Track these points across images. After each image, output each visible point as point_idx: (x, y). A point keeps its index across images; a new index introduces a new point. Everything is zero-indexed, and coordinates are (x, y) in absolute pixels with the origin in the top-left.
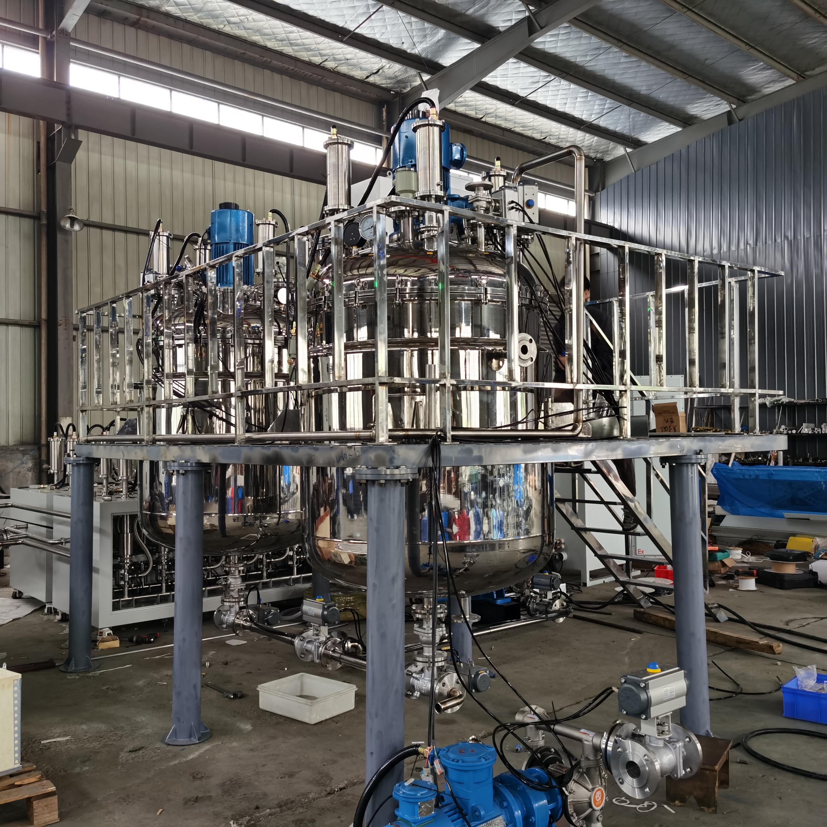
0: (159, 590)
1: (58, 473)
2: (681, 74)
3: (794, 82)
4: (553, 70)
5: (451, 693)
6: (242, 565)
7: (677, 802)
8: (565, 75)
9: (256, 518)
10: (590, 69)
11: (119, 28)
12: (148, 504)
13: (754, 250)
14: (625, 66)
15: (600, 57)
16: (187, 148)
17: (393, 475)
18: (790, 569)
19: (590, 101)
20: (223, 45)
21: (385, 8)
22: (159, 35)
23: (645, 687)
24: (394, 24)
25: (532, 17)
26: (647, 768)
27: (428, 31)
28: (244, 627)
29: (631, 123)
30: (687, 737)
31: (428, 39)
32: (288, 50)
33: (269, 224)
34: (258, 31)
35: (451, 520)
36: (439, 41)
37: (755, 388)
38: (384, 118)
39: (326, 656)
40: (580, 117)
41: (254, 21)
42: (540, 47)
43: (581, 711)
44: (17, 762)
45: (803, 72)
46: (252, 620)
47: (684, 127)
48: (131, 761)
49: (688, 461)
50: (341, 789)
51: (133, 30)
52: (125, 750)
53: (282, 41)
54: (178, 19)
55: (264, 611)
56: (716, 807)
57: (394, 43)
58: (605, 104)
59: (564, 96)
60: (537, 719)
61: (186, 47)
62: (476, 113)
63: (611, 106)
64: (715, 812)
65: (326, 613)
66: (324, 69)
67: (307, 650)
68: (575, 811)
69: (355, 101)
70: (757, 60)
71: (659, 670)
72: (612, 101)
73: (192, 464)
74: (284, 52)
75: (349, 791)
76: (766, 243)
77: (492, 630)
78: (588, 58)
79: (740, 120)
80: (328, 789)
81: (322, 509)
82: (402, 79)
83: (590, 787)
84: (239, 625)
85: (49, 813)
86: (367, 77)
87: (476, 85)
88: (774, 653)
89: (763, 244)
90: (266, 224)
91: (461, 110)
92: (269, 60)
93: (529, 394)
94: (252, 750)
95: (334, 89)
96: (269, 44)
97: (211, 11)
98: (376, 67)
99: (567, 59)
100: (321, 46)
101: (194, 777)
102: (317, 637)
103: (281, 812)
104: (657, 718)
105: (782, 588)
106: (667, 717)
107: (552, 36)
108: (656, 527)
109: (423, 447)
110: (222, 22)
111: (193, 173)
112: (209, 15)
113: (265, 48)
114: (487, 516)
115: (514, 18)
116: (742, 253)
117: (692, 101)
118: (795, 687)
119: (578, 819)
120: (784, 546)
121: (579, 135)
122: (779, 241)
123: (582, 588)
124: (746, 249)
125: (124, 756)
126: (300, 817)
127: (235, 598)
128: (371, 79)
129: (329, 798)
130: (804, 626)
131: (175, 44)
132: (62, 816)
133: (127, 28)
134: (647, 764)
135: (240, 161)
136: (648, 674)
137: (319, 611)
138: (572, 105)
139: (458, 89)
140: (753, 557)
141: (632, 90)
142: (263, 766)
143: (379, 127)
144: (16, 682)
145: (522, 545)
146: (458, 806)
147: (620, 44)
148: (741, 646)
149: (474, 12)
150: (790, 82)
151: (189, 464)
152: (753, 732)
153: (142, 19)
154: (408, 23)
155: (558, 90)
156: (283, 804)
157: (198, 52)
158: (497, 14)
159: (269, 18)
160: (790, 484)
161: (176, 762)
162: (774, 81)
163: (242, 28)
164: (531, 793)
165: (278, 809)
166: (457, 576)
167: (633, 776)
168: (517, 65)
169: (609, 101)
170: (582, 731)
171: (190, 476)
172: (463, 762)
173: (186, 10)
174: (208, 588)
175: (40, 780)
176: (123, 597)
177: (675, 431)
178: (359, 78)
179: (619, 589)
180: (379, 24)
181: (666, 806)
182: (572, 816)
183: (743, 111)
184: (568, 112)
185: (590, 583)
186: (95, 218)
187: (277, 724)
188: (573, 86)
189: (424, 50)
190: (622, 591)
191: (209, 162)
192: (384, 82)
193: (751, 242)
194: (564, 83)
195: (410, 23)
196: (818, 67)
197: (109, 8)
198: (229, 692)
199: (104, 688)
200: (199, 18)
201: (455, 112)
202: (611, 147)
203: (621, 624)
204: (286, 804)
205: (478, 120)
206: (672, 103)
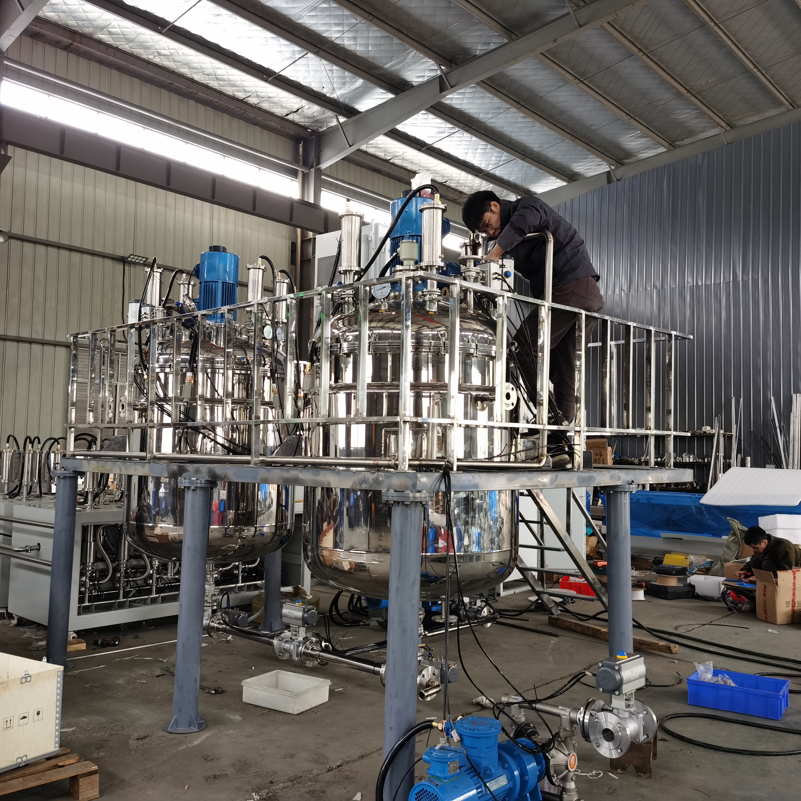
0: (117, 596)
1: (8, 483)
2: (569, 136)
3: (665, 150)
4: (458, 123)
5: (430, 683)
6: (216, 572)
7: (619, 770)
8: (468, 128)
9: (236, 531)
10: (490, 125)
11: (50, 50)
12: (135, 514)
13: (627, 295)
14: (521, 125)
15: (500, 116)
16: (114, 169)
17: (414, 497)
18: (672, 582)
19: (489, 153)
20: (151, 74)
21: (310, 55)
22: (89, 60)
23: (619, 669)
24: (316, 70)
25: (443, 76)
26: (620, 734)
27: (347, 79)
28: (218, 629)
29: (523, 175)
30: (645, 710)
31: (347, 87)
32: (214, 84)
33: (259, 269)
34: (187, 65)
35: (437, 536)
36: (357, 89)
37: (671, 430)
38: (301, 153)
39: (305, 654)
40: (479, 166)
41: (184, 55)
42: (447, 102)
43: (558, 692)
44: (57, 745)
45: (673, 142)
46: (225, 623)
47: (569, 182)
48: (141, 747)
49: (622, 490)
50: (338, 767)
51: (64, 53)
52: (132, 738)
53: (209, 75)
54: (109, 46)
55: (234, 615)
56: (650, 773)
57: (315, 86)
58: (501, 157)
59: (466, 147)
60: (520, 699)
61: (115, 73)
62: (385, 155)
63: (507, 158)
64: (650, 777)
65: (306, 615)
66: (246, 103)
67: (284, 649)
68: (555, 772)
69: (273, 135)
70: (635, 129)
71: (626, 657)
72: (508, 155)
73: (201, 481)
74: (210, 85)
75: (345, 767)
76: (638, 290)
77: (434, 633)
78: (490, 116)
79: (618, 180)
80: (328, 767)
81: (325, 524)
82: (319, 120)
83: (567, 753)
84: (213, 628)
85: (92, 789)
86: (287, 115)
87: (389, 131)
88: (672, 653)
89: (635, 291)
90: (256, 268)
91: (371, 151)
92: (195, 92)
93: (504, 431)
94: (248, 736)
95: (254, 123)
96: (196, 77)
97: (143, 42)
98: (295, 107)
99: (471, 114)
100: (245, 84)
101: (205, 759)
102: (296, 637)
103: (293, 786)
104: (626, 695)
105: (666, 598)
106: (632, 693)
107: (460, 94)
108: (573, 544)
109: (437, 475)
110: (152, 53)
111: (116, 193)
112: (141, 46)
113: (192, 80)
114: (468, 532)
115: (426, 75)
116: (617, 298)
117: (576, 161)
118: (696, 679)
119: (557, 779)
120: (661, 562)
121: (476, 182)
122: (649, 289)
123: (497, 598)
124: (620, 295)
125: (133, 743)
126: (312, 788)
127: (209, 603)
128: (290, 117)
129: (330, 773)
130: (690, 631)
131: (105, 69)
132: (102, 792)
133: (59, 50)
134: (620, 730)
135: (165, 185)
136: (619, 660)
137: (300, 614)
138: (472, 155)
139: (372, 133)
140: (637, 572)
141: (525, 146)
142: (263, 749)
143: (296, 161)
144: (59, 673)
145: (495, 558)
146: (472, 767)
147: (519, 106)
148: (643, 647)
149: (392, 66)
150: (662, 150)
151: (199, 481)
152: (667, 716)
153: (75, 44)
154: (330, 70)
155: (461, 141)
156: (293, 779)
157: (126, 79)
158: (411, 70)
159: (198, 54)
160: (665, 507)
161: (184, 747)
162: (648, 148)
163: (171, 60)
164: (525, 757)
165: (290, 783)
166: (441, 583)
167: (608, 740)
168: (426, 116)
169: (505, 154)
170: (560, 707)
171: (198, 491)
172: (478, 730)
173: (119, 39)
174: (162, 595)
175: (79, 761)
176: (84, 603)
177: (603, 463)
178: (279, 115)
179: (534, 598)
180: (303, 68)
181: (610, 774)
182: (554, 776)
183: (620, 172)
184: (468, 161)
185: (503, 593)
186: (16, 230)
187: (262, 714)
188: (474, 138)
189: (342, 95)
190: (538, 600)
191: (132, 183)
192: (302, 120)
193: (625, 288)
194: (466, 134)
195: (332, 71)
196: (686, 138)
197: (42, 31)
198: (210, 689)
199: (88, 686)
200: (130, 47)
201: (366, 153)
202: (504, 194)
203: (540, 628)
204: (295, 779)
205: (387, 161)
206: (559, 161)
